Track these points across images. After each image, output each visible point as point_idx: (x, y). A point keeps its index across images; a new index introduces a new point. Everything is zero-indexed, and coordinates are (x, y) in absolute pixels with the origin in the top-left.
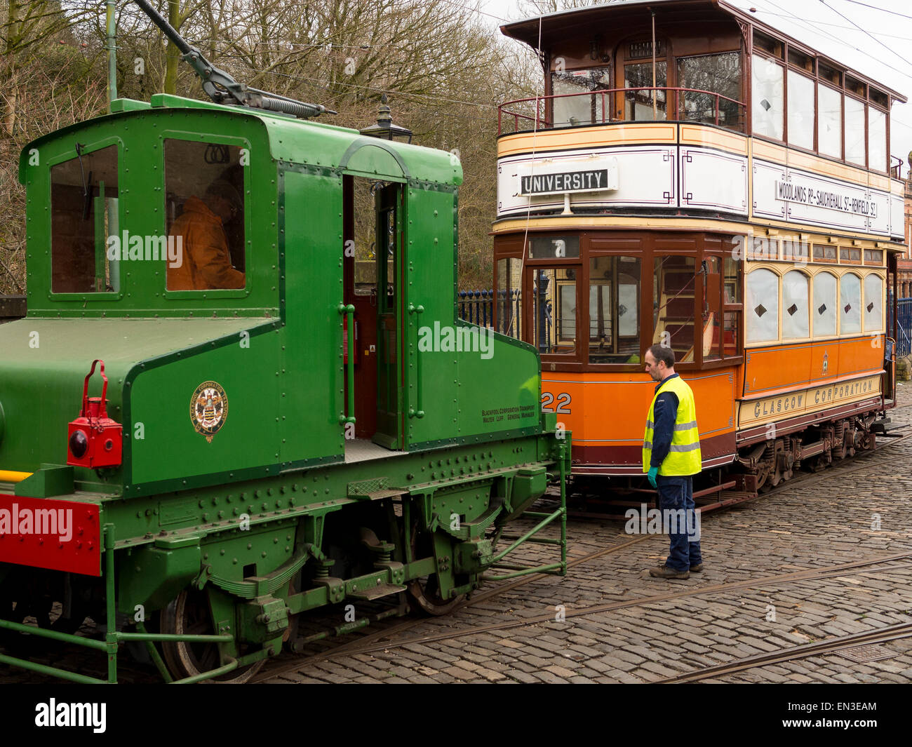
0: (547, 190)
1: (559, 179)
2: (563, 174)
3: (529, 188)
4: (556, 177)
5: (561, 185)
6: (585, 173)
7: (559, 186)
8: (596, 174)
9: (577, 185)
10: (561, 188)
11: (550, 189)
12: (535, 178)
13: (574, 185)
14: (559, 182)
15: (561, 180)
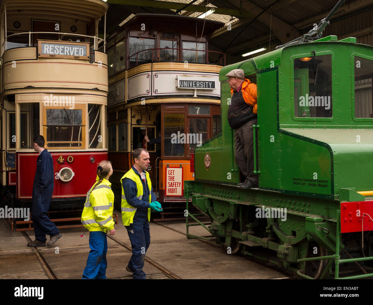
0: (190, 87)
1: (195, 83)
2: (196, 81)
3: (182, 85)
4: (194, 82)
5: (195, 85)
6: (205, 82)
7: (195, 86)
8: (210, 83)
9: (202, 86)
10: (196, 87)
11: (191, 86)
12: (185, 82)
13: (201, 86)
14: (195, 84)
15: (196, 83)
